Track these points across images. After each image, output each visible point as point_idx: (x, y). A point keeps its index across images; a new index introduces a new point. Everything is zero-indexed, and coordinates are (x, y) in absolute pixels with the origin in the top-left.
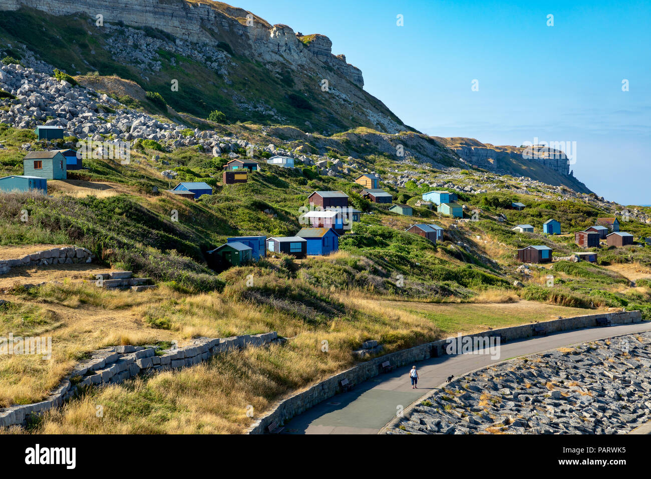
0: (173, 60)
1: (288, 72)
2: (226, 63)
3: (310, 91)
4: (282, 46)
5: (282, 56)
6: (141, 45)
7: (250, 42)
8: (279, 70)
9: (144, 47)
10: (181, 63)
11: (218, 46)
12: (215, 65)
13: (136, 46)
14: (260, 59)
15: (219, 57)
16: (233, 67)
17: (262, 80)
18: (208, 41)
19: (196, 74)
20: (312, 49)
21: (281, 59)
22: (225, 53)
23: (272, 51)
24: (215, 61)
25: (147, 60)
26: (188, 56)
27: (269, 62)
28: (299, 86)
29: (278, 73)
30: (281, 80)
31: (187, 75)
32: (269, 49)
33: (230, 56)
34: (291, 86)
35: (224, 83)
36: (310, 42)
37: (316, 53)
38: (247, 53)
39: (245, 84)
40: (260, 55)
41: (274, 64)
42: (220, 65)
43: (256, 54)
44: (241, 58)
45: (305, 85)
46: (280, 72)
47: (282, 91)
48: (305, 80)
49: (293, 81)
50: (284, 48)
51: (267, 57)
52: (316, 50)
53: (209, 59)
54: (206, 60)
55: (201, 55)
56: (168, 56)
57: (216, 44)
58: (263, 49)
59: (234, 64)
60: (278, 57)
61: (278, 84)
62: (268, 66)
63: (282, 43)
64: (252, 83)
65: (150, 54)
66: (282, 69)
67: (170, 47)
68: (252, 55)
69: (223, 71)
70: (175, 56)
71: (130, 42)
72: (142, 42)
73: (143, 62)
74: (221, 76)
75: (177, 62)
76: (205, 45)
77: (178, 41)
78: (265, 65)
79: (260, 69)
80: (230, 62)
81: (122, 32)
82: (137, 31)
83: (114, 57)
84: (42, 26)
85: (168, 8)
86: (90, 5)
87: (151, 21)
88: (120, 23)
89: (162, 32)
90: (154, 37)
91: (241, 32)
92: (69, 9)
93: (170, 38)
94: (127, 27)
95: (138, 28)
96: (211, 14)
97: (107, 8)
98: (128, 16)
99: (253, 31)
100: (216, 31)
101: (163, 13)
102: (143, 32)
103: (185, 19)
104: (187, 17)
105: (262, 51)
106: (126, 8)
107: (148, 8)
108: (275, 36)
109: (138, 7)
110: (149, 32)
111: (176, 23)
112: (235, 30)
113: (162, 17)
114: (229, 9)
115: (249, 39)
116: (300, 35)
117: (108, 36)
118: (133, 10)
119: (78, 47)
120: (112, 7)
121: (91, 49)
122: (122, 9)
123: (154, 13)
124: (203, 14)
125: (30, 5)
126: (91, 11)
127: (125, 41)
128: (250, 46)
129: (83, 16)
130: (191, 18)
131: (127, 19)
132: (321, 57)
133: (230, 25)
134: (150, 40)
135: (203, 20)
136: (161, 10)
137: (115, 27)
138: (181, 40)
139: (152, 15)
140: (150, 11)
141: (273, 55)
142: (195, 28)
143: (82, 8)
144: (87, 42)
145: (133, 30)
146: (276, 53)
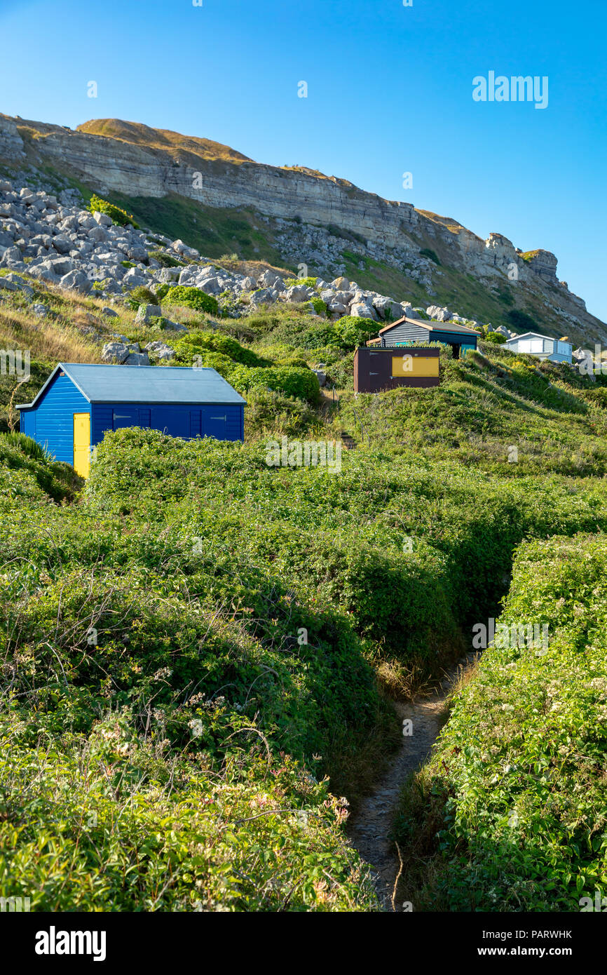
0: (361, 264)
1: (507, 288)
2: (430, 272)
3: (534, 311)
4: (499, 259)
5: (499, 270)
6: (321, 245)
7: (461, 253)
8: (495, 286)
9: (325, 247)
10: (371, 268)
11: (421, 253)
12: (416, 273)
13: (314, 246)
14: (472, 273)
15: (421, 264)
16: (438, 277)
17: (474, 294)
18: (408, 246)
19: (390, 281)
20: (534, 267)
21: (498, 273)
22: (429, 260)
23: (487, 264)
24: (416, 268)
25: (327, 263)
26: (382, 261)
27: (484, 277)
28: (520, 305)
29: (494, 289)
30: (498, 297)
31: (378, 282)
32: (483, 262)
33: (436, 264)
34: (510, 304)
35: (425, 295)
36: (531, 259)
37: (539, 272)
38: (457, 265)
39: (452, 297)
40: (473, 268)
41: (489, 279)
42: (422, 273)
43: (468, 268)
44: (451, 269)
45: (528, 303)
46: (497, 287)
47: (501, 308)
48: (527, 298)
49: (512, 299)
50: (502, 261)
51: (482, 271)
52: (539, 267)
53: (408, 266)
54: (405, 268)
55: (398, 261)
56: (356, 260)
57: (419, 250)
58: (476, 261)
59: (439, 273)
60: (494, 271)
61: (494, 300)
62: (481, 281)
63: (500, 255)
64: (462, 296)
65: (331, 256)
66: (499, 285)
67: (358, 249)
68: (464, 268)
69: (426, 280)
70: (365, 260)
71: (308, 241)
72: (323, 241)
73: (322, 264)
74: (422, 287)
75: (367, 267)
76: (404, 250)
77: (369, 244)
78: (478, 279)
79: (473, 284)
80: (434, 272)
81: (299, 230)
82: (317, 229)
83: (283, 258)
84: (192, 217)
85: (360, 205)
86: (260, 198)
87: (338, 219)
88: (297, 220)
89: (350, 232)
90: (339, 236)
91: (450, 240)
92: (232, 200)
93: (359, 239)
94: (306, 224)
95: (319, 226)
96: (413, 216)
97: (281, 201)
98: (308, 212)
99: (464, 242)
100: (419, 236)
101: (354, 212)
102: (326, 231)
103: (380, 219)
104: (383, 217)
105: (475, 264)
106: (307, 202)
107: (334, 204)
108: (491, 246)
109: (320, 202)
110: (333, 230)
111: (370, 223)
112: (443, 238)
113: (351, 214)
114: (436, 217)
115: (460, 249)
116: (520, 251)
117: (278, 233)
118: (314, 204)
119: (237, 244)
120: (289, 201)
121: (254, 245)
122: (302, 203)
123: (343, 210)
124: (404, 214)
125: (181, 193)
126: (261, 206)
127: (301, 239)
128: (461, 258)
129: (251, 209)
130: (388, 219)
131: (308, 215)
132: (544, 276)
133: (437, 232)
134: (333, 239)
135: (403, 222)
136: (349, 206)
137: (290, 224)
138: (374, 243)
139: (338, 212)
140: (336, 208)
141: (489, 268)
142: (392, 230)
143: (249, 201)
144: (250, 238)
145: (312, 228)
146: (492, 267)
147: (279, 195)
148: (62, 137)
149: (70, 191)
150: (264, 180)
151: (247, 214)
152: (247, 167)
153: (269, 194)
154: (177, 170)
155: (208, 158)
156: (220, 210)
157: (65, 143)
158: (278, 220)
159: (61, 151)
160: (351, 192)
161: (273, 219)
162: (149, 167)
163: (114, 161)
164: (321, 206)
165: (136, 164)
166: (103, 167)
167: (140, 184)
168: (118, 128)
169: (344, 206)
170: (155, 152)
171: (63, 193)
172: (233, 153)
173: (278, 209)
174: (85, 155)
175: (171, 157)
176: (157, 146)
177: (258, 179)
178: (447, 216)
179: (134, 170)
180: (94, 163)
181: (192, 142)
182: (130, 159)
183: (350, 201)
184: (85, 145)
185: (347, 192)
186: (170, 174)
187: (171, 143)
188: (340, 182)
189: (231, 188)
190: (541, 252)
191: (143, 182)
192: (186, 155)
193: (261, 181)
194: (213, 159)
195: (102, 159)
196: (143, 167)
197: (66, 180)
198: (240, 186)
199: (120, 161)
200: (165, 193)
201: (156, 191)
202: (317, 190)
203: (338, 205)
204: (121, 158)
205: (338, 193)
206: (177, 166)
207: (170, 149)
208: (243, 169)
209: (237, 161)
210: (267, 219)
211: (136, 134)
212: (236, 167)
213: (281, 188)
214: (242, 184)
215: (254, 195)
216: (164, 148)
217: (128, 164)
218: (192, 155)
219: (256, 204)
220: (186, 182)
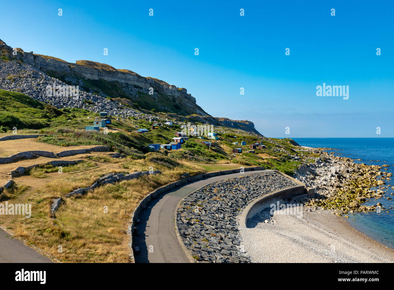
0: (142, 94)
3: (180, 104)
7: (164, 90)
9: (134, 91)
11: (155, 91)
12: (154, 96)
13: (131, 90)
14: (166, 95)
15: (155, 94)
16: (159, 97)
17: (167, 100)
18: (152, 89)
21: (172, 95)
25: (135, 94)
28: (177, 102)
29: (171, 98)
30: (173, 101)
32: (169, 92)
34: (175, 102)
35: (156, 101)
36: (181, 90)
37: (182, 93)
38: (163, 93)
39: (162, 101)
40: (167, 93)
41: (170, 96)
44: (162, 94)
45: (179, 102)
47: (173, 104)
50: (173, 92)
51: (169, 94)
56: (140, 93)
60: (172, 94)
61: (171, 101)
63: (173, 90)
64: (164, 101)
66: (173, 97)
67: (141, 91)
68: (164, 94)
69: (156, 98)
71: (130, 89)
72: (133, 89)
73: (133, 95)
74: (155, 99)
75: (143, 95)
77: (143, 89)
78: (168, 96)
80: (158, 95)
81: (128, 86)
83: (125, 93)
84: (105, 84)
85: (141, 80)
86: (119, 79)
87: (136, 83)
88: (127, 84)
89: (139, 86)
90: (137, 88)
91: (161, 87)
92: (113, 79)
93: (141, 88)
94: (129, 85)
95: (132, 85)
96: (153, 82)
97: (124, 79)
99: (165, 87)
100: (154, 86)
101: (139, 81)
102: (134, 86)
104: (146, 82)
106: (129, 80)
107: (135, 80)
108: (171, 88)
109: (132, 80)
110: (136, 86)
111: (143, 84)
114: (158, 80)
115: (164, 89)
116: (178, 88)
117: (124, 87)
118: (131, 80)
120: (125, 79)
122: (128, 80)
123: (137, 81)
124: (151, 81)
125: (102, 78)
126: (119, 81)
127: (128, 89)
128: (164, 91)
129: (117, 82)
130: (147, 83)
131: (129, 82)
132: (184, 94)
133: (158, 85)
134: (135, 89)
135: (150, 83)
137: (126, 85)
138: (144, 89)
140: (136, 81)
143: (117, 80)
146: (171, 93)
150: (120, 75)
151: (116, 83)
152: (116, 72)
153: (121, 78)
155: (107, 70)
156: (110, 82)
157: (78, 68)
158: (123, 84)
160: (139, 77)
161: (122, 84)
163: (88, 72)
165: (93, 73)
166: (86, 73)
168: (87, 63)
170: (96, 69)
172: (112, 67)
173: (123, 81)
175: (99, 70)
176: (96, 67)
178: (160, 80)
179: (92, 74)
180: (84, 73)
181: (103, 65)
182: (92, 72)
183: (139, 79)
184: (82, 69)
185: (138, 77)
186: (99, 74)
187: (98, 66)
188: (137, 74)
189: (113, 77)
190: (183, 89)
191: (94, 76)
192: (103, 70)
193: (119, 75)
194: (108, 70)
195: (86, 72)
196: (94, 73)
197: (79, 77)
198: (114, 76)
199: (90, 72)
200: (99, 79)
201: (97, 78)
202: (131, 77)
204: (90, 71)
205: (136, 77)
206: (101, 72)
207: (99, 68)
209: (114, 71)
210: (121, 84)
211: (91, 64)
212: (114, 72)
213: (123, 77)
215: (117, 78)
216: (97, 68)
217: (91, 73)
218: (104, 69)
219: (118, 80)
220: (103, 76)
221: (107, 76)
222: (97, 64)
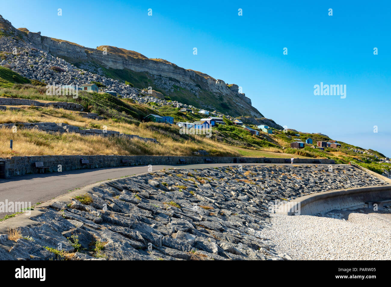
0: (178, 89)
1: (222, 96)
2: (198, 91)
3: (229, 103)
4: (220, 87)
5: (220, 90)
6: (167, 83)
7: (208, 85)
8: (218, 95)
9: (168, 84)
10: (181, 90)
11: (196, 85)
12: (194, 92)
13: (165, 84)
14: (212, 91)
15: (196, 89)
16: (201, 93)
17: (211, 98)
18: (192, 83)
19: (187, 94)
20: (231, 89)
21: (219, 91)
22: (198, 88)
24: (194, 90)
25: (168, 88)
26: (184, 88)
28: (225, 101)
31: (183, 94)
32: (215, 88)
33: (200, 89)
34: (222, 101)
35: (197, 98)
36: (231, 87)
37: (233, 91)
38: (207, 89)
39: (204, 99)
40: (212, 90)
41: (216, 93)
42: (196, 92)
43: (210, 90)
44: (205, 90)
45: (228, 101)
47: (219, 102)
48: (227, 99)
49: (223, 99)
50: (221, 88)
51: (214, 91)
52: (233, 89)
53: (192, 89)
54: (191, 90)
55: (189, 88)
56: (177, 88)
57: (195, 85)
58: (213, 88)
59: (201, 92)
60: (218, 91)
61: (218, 100)
62: (214, 94)
63: (220, 86)
64: (207, 98)
65: (170, 86)
66: (219, 95)
67: (178, 84)
68: (209, 90)
69: (197, 94)
70: (179, 88)
71: (163, 82)
72: (168, 82)
73: (167, 89)
74: (196, 95)
75: (180, 90)
76: (191, 85)
77: (181, 83)
78: (213, 93)
79: (211, 95)
80: (199, 91)
81: (161, 79)
82: (166, 78)
83: (157, 87)
84: (131, 75)
85: (178, 71)
86: (150, 69)
87: (172, 75)
88: (160, 76)
89: (175, 79)
90: (172, 81)
91: (205, 81)
92: (142, 70)
93: (178, 82)
94: (163, 77)
95: (167, 78)
96: (194, 74)
97: (156, 70)
98: (163, 73)
99: (210, 82)
100: (196, 80)
101: (176, 73)
102: (168, 79)
103: (184, 75)
104: (185, 75)
105: (212, 88)
106: (163, 70)
107: (171, 71)
108: (217, 83)
109: (167, 70)
110: (170, 79)
111: (181, 77)
112: (203, 81)
113: (176, 74)
114: (201, 74)
115: (208, 84)
116: (227, 84)
117: (155, 80)
118: (165, 71)
119: (144, 83)
120: (158, 70)
121: (149, 83)
122: (162, 71)
123: (173, 73)
124: (191, 74)
125: (128, 68)
126: (150, 71)
127: (161, 81)
128: (208, 87)
129: (147, 72)
130: (186, 75)
131: (163, 74)
132: (234, 92)
133: (201, 79)
134: (170, 81)
135: (191, 76)
136: (175, 72)
137: (158, 77)
138: (182, 82)
139: (172, 73)
140: (172, 72)
141: (217, 90)
142: (188, 79)
143: (146, 70)
144: (147, 81)
145: (165, 78)
146: (218, 89)
147: (155, 69)
148: (96, 53)
149: (100, 68)
150: (151, 64)
151: (146, 74)
152: (146, 60)
153: (152, 68)
154: (127, 61)
155: (135, 58)
156: (139, 73)
157: (97, 54)
158: (155, 76)
159: (96, 56)
160: (175, 67)
161: (153, 75)
162: (120, 61)
163: (110, 59)
164: (167, 72)
165: (116, 60)
166: (107, 61)
167: (117, 66)
168: (110, 49)
169: (174, 72)
170: (120, 56)
171: (98, 69)
172: (142, 55)
173: (155, 72)
174: (103, 58)
175: (125, 58)
176: (121, 54)
177: (149, 64)
178: (205, 73)
179: (115, 62)
180: (105, 60)
181: (130, 52)
182: (115, 59)
183: (176, 70)
185: (174, 67)
186: (125, 63)
187: (124, 53)
188: (173, 64)
189: (141, 66)
190: (234, 85)
191: (118, 65)
192: (129, 57)
193: (150, 64)
194: (137, 58)
195: (107, 59)
196: (118, 61)
197: (98, 65)
198: (144, 66)
199: (112, 59)
200: (124, 68)
201: (121, 68)
202: (166, 67)
203: (172, 71)
204: (112, 58)
205: (172, 68)
206: (127, 60)
207: (125, 55)
208: (145, 61)
209: (144, 59)
210: (152, 75)
211: (115, 50)
212: (143, 61)
213: (156, 66)
214: (145, 65)
215: (148, 68)
216: (123, 55)
217: (114, 60)
218: (131, 57)
219: (148, 71)
220: (129, 65)
221: (134, 65)
222: (123, 50)
